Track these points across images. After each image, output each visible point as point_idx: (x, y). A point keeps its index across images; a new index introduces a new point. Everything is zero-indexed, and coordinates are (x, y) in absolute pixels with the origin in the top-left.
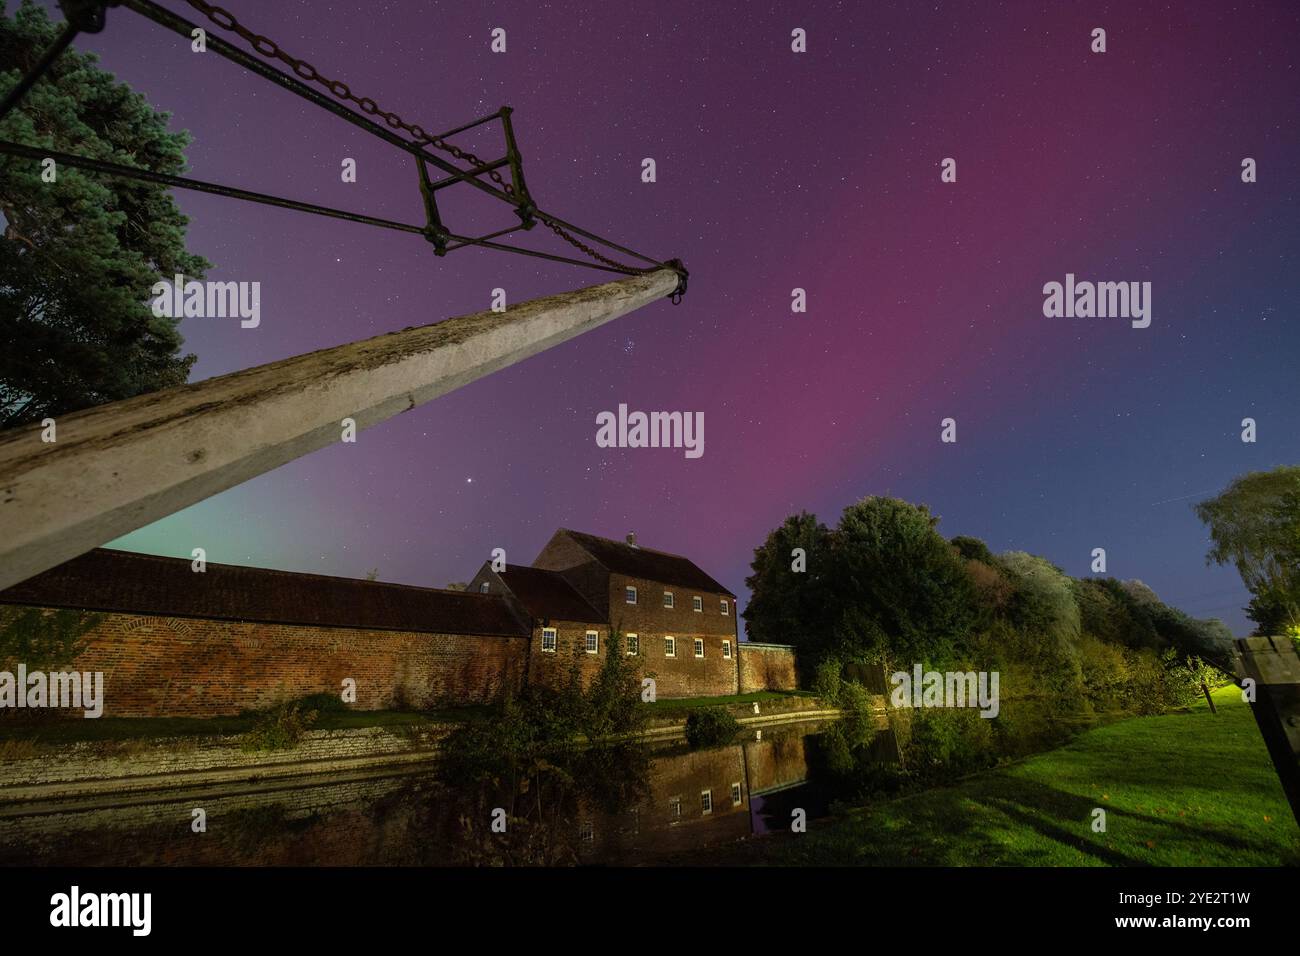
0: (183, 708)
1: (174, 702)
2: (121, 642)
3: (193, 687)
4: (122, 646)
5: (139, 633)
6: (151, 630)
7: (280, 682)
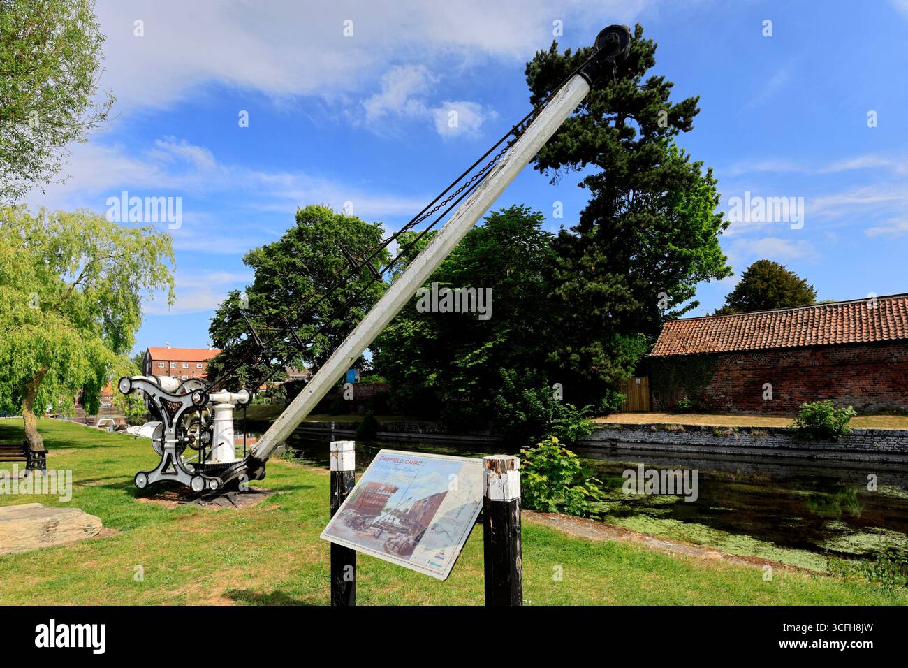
0: (779, 409)
1: (773, 405)
2: (729, 370)
3: (782, 395)
4: (730, 373)
5: (736, 363)
6: (742, 362)
7: (847, 390)
